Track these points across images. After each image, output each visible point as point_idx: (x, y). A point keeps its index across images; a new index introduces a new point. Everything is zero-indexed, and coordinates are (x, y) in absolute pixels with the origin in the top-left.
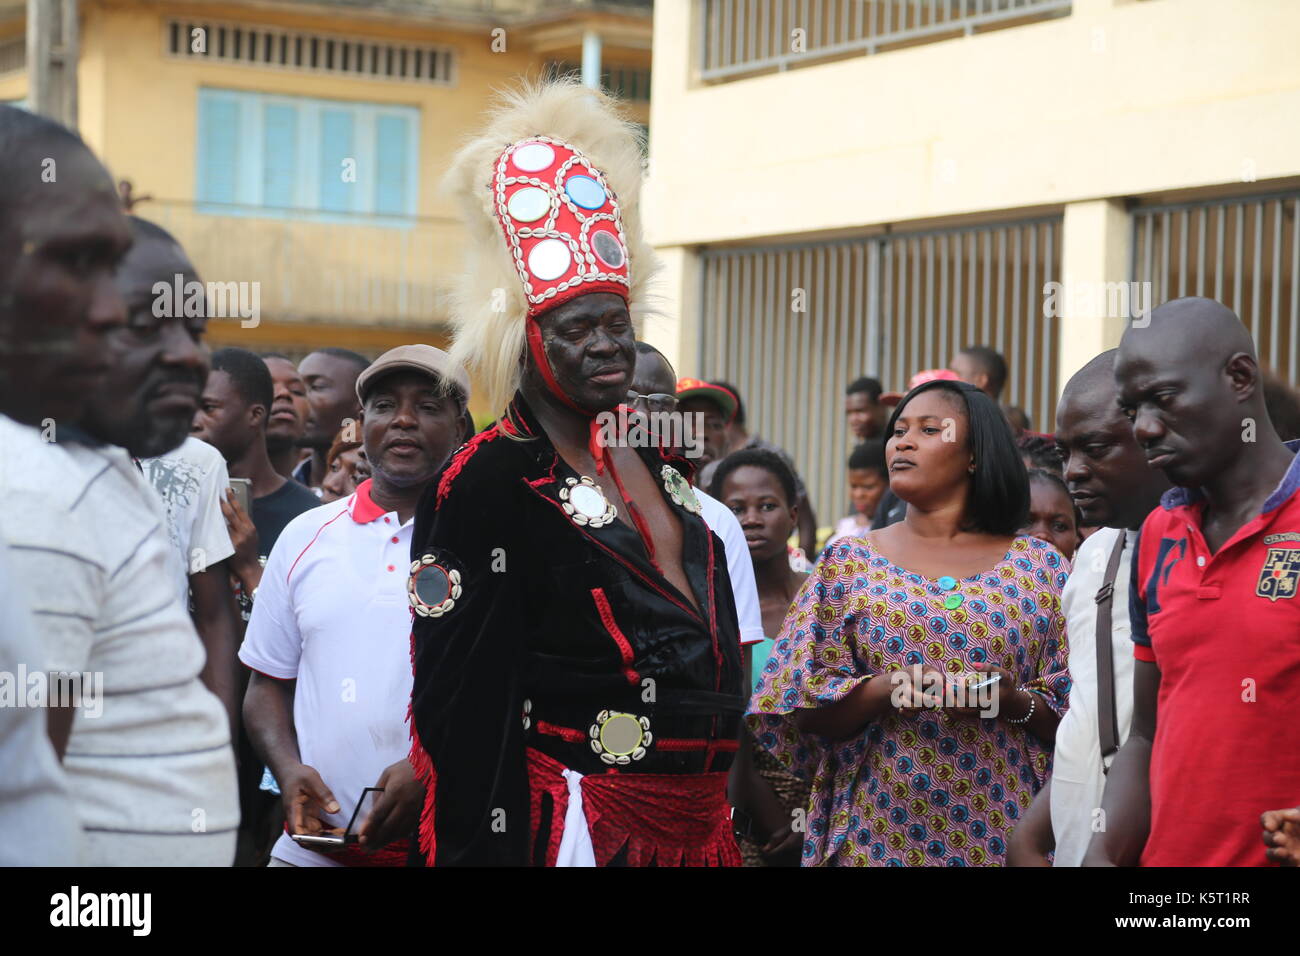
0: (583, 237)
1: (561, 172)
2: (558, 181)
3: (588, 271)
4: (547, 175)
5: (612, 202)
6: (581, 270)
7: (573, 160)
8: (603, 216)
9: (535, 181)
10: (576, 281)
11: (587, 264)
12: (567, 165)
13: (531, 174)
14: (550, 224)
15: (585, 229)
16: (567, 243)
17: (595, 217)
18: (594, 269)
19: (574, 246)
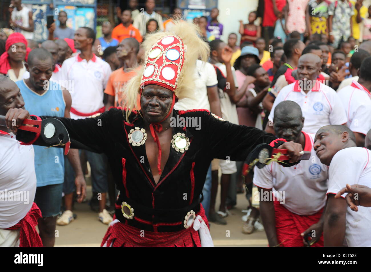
0: (161, 67)
1: (170, 47)
2: (167, 49)
3: (156, 78)
4: (165, 47)
5: (181, 60)
6: (154, 76)
7: (178, 45)
8: (174, 63)
9: (162, 47)
10: (151, 79)
11: (156, 75)
12: (174, 45)
13: (162, 45)
14: (155, 61)
15: (163, 65)
16: (155, 67)
17: (170, 63)
18: (158, 78)
19: (157, 69)
